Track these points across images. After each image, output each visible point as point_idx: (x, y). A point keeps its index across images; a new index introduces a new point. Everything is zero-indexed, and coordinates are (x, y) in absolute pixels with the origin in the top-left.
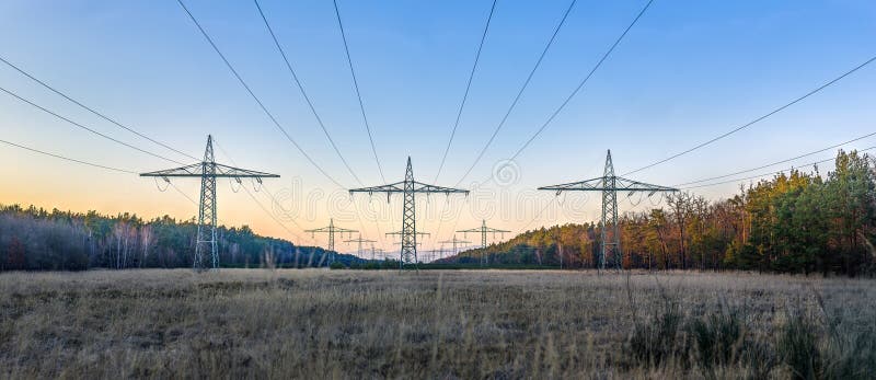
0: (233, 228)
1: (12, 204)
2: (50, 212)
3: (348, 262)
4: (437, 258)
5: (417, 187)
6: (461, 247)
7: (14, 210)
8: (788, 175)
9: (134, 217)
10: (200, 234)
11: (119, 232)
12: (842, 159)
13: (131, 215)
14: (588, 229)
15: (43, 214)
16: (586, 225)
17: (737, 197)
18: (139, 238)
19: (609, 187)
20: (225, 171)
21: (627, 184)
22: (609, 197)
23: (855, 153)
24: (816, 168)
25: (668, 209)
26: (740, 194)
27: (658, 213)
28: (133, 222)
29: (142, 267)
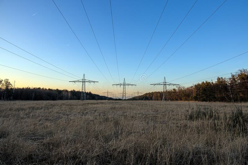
0: (88, 92)
1: (39, 87)
2: (48, 89)
3: (111, 99)
4: (128, 98)
5: (126, 84)
6: (133, 96)
7: (39, 88)
8: (205, 82)
9: (67, 90)
10: (82, 93)
11: (63, 93)
12: (219, 79)
13: (66, 90)
14: (159, 93)
15: (46, 89)
16: (159, 92)
17: (192, 86)
18: (68, 94)
19: (165, 84)
20: (87, 81)
21: (168, 84)
22: (165, 86)
23: (222, 78)
24: (212, 80)
25: (176, 89)
26: (193, 86)
27: (174, 89)
28: (67, 91)
29: (69, 100)
